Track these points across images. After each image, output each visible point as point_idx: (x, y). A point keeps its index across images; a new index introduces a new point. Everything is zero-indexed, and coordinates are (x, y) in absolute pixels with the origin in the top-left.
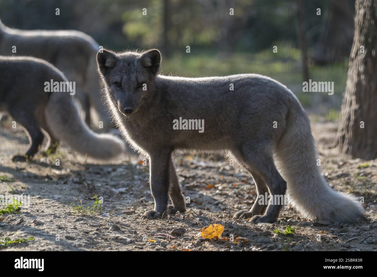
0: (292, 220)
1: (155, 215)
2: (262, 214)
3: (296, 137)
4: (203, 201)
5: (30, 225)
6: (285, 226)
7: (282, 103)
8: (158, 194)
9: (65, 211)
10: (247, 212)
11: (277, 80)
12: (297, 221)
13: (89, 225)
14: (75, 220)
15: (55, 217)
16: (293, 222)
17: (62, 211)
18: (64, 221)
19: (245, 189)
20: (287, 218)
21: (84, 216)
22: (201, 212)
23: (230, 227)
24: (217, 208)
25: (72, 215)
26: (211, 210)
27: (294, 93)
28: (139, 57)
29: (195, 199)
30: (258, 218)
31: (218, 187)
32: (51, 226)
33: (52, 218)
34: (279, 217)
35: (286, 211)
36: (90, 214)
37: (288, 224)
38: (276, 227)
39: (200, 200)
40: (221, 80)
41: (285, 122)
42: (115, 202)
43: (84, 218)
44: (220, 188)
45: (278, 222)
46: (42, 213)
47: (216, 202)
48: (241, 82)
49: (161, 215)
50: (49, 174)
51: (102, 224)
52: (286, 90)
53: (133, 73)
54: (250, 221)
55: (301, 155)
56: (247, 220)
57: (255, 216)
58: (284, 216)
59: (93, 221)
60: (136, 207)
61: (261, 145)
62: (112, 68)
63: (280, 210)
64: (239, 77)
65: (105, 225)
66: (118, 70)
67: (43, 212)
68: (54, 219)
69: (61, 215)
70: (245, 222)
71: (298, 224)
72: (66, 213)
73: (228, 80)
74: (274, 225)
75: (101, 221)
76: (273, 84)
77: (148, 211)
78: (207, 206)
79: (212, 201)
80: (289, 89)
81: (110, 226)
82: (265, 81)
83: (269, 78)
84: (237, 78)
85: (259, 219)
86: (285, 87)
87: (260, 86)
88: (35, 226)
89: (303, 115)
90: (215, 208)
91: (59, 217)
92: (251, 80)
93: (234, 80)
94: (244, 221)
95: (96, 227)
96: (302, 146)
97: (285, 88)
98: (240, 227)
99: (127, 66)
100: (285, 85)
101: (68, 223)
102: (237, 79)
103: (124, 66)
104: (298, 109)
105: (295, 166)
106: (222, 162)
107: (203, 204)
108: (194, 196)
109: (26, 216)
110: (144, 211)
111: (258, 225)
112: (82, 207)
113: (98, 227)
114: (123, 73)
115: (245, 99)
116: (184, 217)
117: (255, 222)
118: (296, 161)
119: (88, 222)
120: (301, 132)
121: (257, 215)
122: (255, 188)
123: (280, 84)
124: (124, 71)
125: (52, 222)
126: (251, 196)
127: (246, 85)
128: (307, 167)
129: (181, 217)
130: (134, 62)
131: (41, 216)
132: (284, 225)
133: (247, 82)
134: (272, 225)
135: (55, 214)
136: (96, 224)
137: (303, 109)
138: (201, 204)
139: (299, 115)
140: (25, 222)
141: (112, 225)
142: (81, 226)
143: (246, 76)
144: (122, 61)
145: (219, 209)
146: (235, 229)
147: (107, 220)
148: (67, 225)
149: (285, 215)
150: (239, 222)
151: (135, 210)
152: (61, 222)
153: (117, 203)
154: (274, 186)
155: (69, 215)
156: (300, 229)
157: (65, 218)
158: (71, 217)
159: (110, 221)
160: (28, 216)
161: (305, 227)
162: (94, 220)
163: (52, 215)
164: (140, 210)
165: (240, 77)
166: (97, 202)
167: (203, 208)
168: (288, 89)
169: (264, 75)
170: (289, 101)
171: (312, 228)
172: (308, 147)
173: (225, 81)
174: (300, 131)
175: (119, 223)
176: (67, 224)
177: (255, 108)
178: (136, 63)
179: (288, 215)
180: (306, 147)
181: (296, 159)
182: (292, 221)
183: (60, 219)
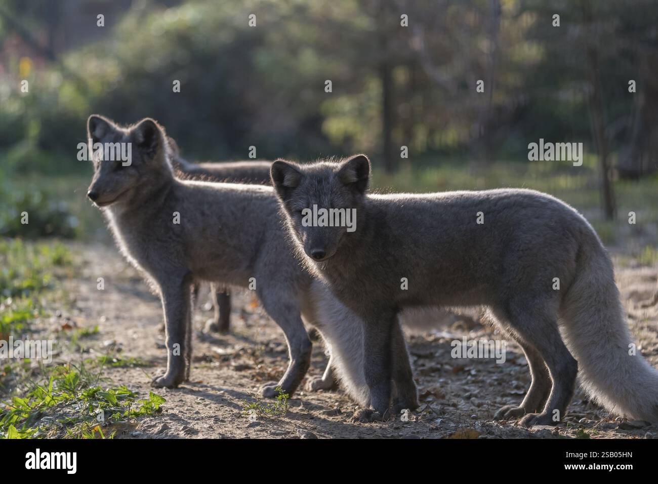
0: (585, 420)
1: (372, 415)
2: (539, 411)
3: (590, 287)
4: (447, 393)
5: (178, 434)
6: (575, 430)
7: (570, 235)
8: (375, 381)
9: (232, 411)
10: (515, 408)
11: (563, 200)
12: (594, 422)
13: (269, 432)
14: (247, 425)
15: (217, 421)
16: (587, 424)
17: (227, 411)
18: (231, 426)
19: (512, 373)
20: (579, 418)
21: (262, 418)
22: (444, 410)
23: (489, 433)
24: (469, 403)
25: (242, 417)
26: (460, 407)
27: (588, 220)
28: (337, 170)
29: (435, 389)
30: (532, 418)
31: (469, 371)
32: (211, 436)
33: (212, 422)
34: (566, 416)
35: (576, 407)
36: (271, 416)
37: (580, 427)
38: (561, 432)
39: (443, 392)
40: (474, 196)
41: (574, 264)
42: (309, 396)
43: (262, 422)
44: (473, 372)
45: (564, 424)
46: (195, 415)
47: (467, 394)
48: (506, 201)
49: (381, 416)
50: (208, 354)
51: (289, 430)
52: (577, 215)
53: (325, 194)
54: (520, 423)
55: (597, 314)
56: (516, 421)
57: (528, 415)
58: (573, 414)
59: (275, 427)
60: (343, 403)
61: (538, 301)
62: (294, 188)
63: (567, 405)
64: (504, 193)
65: (294, 431)
66: (302, 192)
67: (197, 413)
68: (215, 423)
69: (225, 418)
70: (513, 425)
71: (595, 426)
72: (233, 414)
73: (486, 197)
74: (558, 429)
75: (287, 426)
76: (556, 206)
77: (361, 410)
78: (453, 400)
79: (461, 393)
80: (581, 214)
81: (302, 434)
82: (543, 201)
83: (550, 197)
84: (500, 194)
85: (534, 419)
86: (574, 210)
87: (535, 209)
88: (185, 435)
89: (602, 254)
90: (467, 403)
91: (223, 421)
92: (522, 198)
93: (494, 196)
94: (511, 423)
95: (280, 435)
96: (599, 302)
97: (574, 213)
98: (505, 433)
99: (317, 184)
100: (575, 208)
101: (237, 429)
102: (500, 196)
103: (312, 185)
104: (595, 245)
105: (589, 331)
106: (476, 331)
107: (447, 397)
108: (432, 386)
109: (171, 419)
110: (355, 410)
111: (533, 429)
112: (258, 405)
113: (283, 436)
114: (310, 195)
115: (512, 228)
116: (417, 419)
117: (528, 423)
118: (590, 324)
119: (268, 428)
120: (598, 280)
121: (532, 414)
122: (528, 371)
123: (567, 206)
124: (311, 193)
125: (212, 428)
126: (521, 384)
127: (514, 205)
128: (607, 332)
129: (412, 419)
130: (328, 178)
131: (194, 419)
132: (573, 428)
133: (516, 201)
134: (554, 428)
135: (216, 416)
136: (280, 431)
137: (602, 245)
138: (443, 397)
139: (595, 254)
140: (171, 428)
141: (305, 432)
142: (257, 435)
143: (515, 191)
144: (308, 177)
145: (472, 405)
146: (497, 435)
147: (298, 425)
148: (235, 434)
149: (574, 412)
150: (503, 424)
151: (341, 408)
152: (226, 429)
153: (313, 397)
154: (558, 368)
155: (239, 418)
156: (599, 434)
157: (232, 422)
158: (241, 421)
159: (301, 426)
160: (175, 420)
161: (605, 431)
162: (276, 424)
163: (212, 417)
164: (348, 408)
165: (506, 192)
166: (281, 396)
167: (447, 403)
168: (579, 214)
169: (542, 191)
170: (581, 232)
171: (617, 432)
172: (609, 302)
173: (480, 198)
174: (596, 278)
175: (315, 429)
176: (234, 431)
177: (527, 242)
178: (331, 179)
179: (580, 413)
180: (606, 303)
181: (590, 321)
182: (586, 422)
183: (225, 424)
